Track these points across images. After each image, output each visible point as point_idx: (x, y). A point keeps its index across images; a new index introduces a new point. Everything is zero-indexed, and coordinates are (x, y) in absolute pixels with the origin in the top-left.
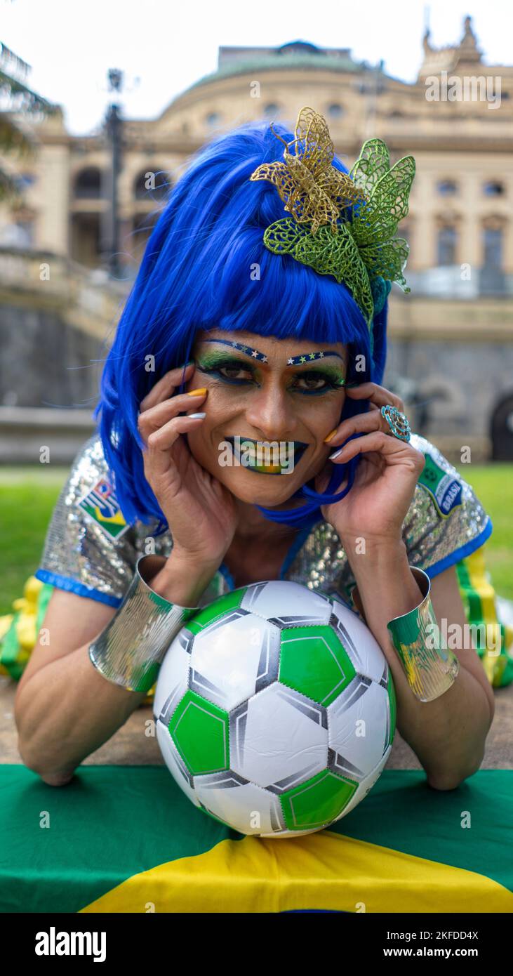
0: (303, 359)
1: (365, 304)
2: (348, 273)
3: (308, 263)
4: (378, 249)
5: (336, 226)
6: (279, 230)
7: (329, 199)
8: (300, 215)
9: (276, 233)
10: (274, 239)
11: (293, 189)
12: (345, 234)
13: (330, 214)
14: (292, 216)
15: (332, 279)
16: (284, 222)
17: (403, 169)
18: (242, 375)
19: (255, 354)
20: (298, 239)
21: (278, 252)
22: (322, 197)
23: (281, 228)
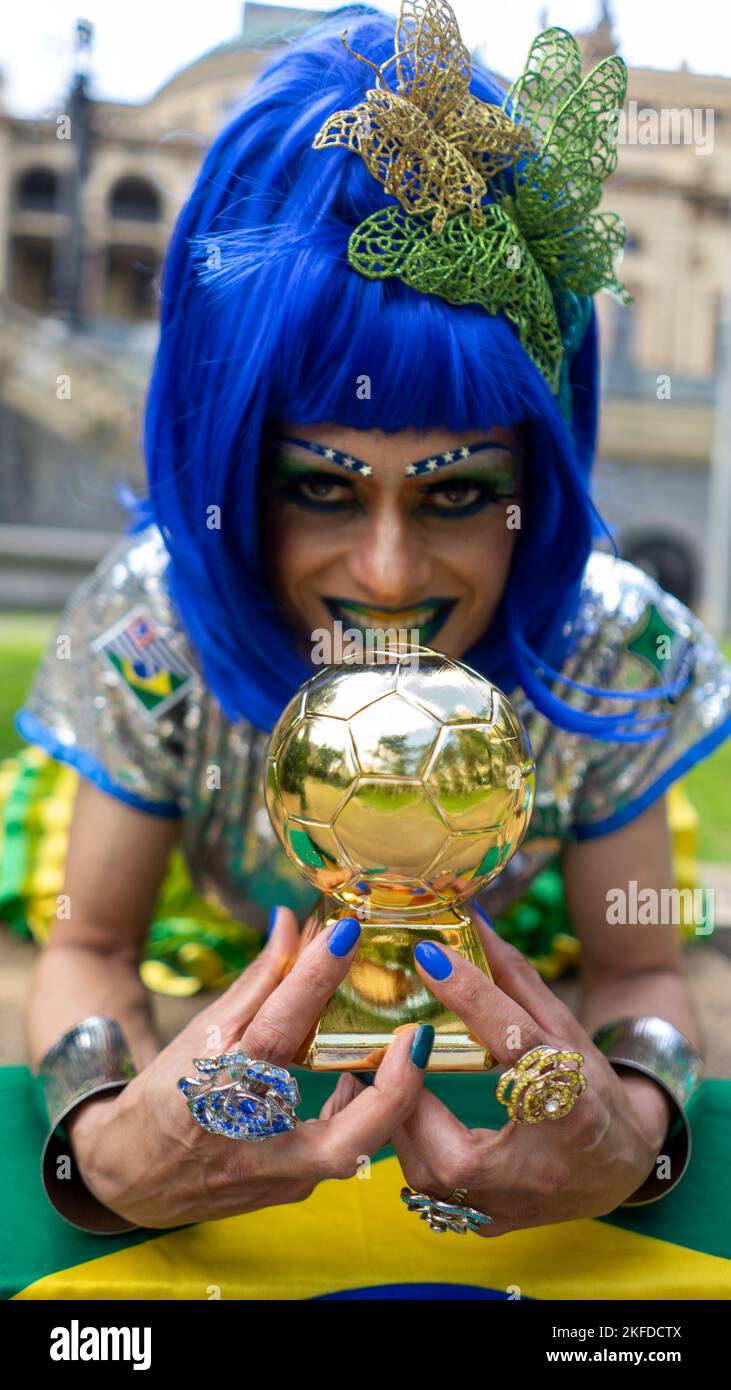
0: (432, 465)
1: (546, 344)
2: (511, 294)
3: (431, 290)
4: (568, 240)
5: (480, 211)
6: (375, 234)
7: (464, 162)
8: (412, 200)
9: (369, 241)
10: (367, 253)
11: (396, 153)
12: (499, 223)
13: (467, 190)
14: (397, 202)
15: (476, 309)
16: (384, 217)
17: (603, 85)
18: (336, 494)
19: (349, 463)
20: (411, 245)
21: (374, 274)
22: (452, 160)
23: (377, 229)
